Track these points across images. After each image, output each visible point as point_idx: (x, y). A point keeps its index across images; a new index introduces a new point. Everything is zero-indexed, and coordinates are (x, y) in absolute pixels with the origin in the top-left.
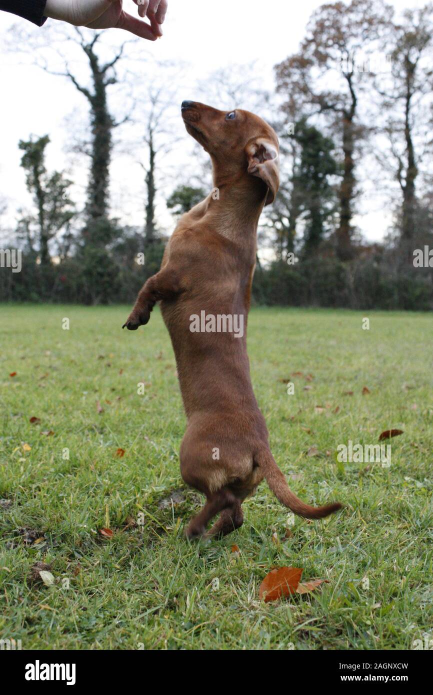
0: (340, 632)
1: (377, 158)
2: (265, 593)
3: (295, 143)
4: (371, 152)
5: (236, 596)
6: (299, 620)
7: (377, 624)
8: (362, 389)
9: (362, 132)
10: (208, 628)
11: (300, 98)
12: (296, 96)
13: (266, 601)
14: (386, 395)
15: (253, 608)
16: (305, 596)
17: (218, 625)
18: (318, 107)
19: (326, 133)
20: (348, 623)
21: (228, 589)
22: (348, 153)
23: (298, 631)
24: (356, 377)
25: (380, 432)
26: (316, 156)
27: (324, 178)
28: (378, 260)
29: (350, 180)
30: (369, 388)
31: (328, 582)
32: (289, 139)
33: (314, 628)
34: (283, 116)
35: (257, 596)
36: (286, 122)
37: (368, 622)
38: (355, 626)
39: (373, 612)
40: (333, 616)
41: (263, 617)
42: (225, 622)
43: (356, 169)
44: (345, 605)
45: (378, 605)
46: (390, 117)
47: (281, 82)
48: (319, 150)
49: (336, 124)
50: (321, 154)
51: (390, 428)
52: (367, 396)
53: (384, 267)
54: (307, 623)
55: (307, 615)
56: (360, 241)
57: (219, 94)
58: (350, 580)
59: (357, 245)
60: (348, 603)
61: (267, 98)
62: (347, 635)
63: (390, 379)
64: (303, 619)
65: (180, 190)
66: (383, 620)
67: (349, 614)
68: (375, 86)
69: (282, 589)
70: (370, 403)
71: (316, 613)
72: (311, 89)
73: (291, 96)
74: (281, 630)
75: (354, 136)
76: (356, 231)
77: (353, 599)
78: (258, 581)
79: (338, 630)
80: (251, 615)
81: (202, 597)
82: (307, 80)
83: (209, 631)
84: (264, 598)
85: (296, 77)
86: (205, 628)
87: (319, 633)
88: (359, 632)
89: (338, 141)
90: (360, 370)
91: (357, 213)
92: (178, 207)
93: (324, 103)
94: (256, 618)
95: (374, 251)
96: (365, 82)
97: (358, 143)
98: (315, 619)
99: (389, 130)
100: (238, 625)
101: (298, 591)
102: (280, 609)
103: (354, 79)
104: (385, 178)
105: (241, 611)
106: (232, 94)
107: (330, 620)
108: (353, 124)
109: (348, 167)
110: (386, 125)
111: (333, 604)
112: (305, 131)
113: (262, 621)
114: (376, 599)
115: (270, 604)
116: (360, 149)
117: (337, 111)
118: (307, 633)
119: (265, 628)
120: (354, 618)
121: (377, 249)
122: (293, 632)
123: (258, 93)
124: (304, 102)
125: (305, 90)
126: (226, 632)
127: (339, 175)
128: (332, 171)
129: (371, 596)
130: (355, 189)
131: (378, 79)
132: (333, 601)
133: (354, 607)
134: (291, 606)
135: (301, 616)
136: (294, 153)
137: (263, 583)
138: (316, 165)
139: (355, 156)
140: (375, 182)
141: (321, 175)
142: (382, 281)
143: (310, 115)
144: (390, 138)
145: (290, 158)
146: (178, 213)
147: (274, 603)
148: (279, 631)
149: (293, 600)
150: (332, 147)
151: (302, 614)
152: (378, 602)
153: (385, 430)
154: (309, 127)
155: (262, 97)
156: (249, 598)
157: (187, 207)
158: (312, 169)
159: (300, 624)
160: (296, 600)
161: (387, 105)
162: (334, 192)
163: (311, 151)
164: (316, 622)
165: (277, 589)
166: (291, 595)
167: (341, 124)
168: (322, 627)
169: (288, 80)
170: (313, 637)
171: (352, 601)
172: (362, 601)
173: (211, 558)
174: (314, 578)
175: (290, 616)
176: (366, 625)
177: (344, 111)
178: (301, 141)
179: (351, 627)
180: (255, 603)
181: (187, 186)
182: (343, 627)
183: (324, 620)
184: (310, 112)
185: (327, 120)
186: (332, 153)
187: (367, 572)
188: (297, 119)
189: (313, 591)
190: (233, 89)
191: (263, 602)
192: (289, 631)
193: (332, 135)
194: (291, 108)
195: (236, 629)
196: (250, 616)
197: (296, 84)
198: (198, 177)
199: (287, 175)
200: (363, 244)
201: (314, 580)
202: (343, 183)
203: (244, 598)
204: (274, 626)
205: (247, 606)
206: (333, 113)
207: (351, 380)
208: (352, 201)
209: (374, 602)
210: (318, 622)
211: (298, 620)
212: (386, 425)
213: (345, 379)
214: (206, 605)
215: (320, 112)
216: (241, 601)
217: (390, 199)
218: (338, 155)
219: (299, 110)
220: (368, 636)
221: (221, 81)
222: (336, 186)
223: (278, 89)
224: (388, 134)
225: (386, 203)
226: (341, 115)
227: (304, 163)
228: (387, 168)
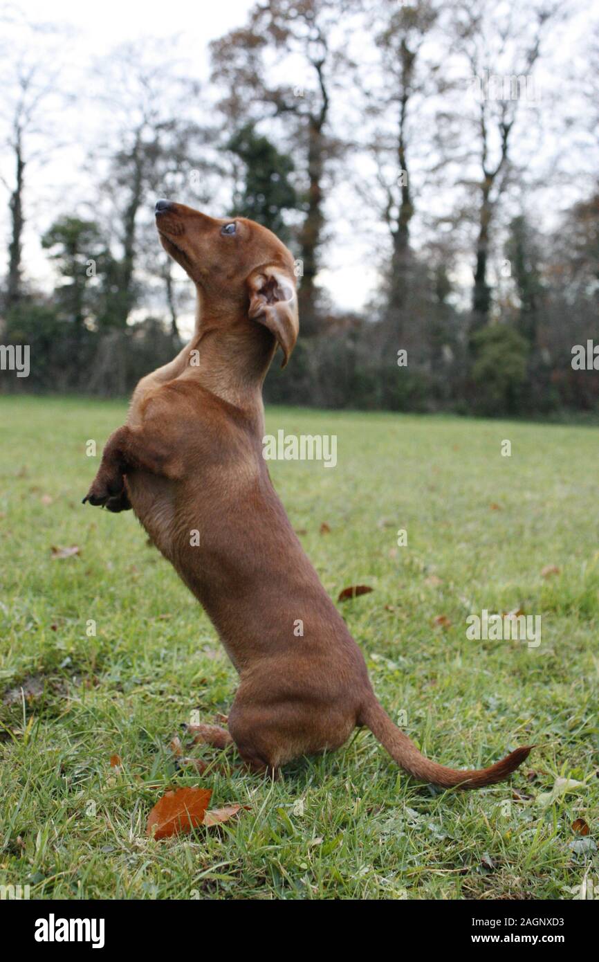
0: (262, 881)
1: (357, 188)
2: (155, 827)
3: (237, 159)
4: (347, 178)
5: (112, 832)
6: (203, 865)
7: (316, 868)
8: (319, 526)
9: (336, 149)
10: (66, 880)
11: (246, 93)
12: (240, 90)
13: (157, 838)
14: (354, 536)
15: (136, 849)
16: (212, 829)
17: (80, 876)
18: (272, 108)
19: (282, 147)
20: (274, 867)
21: (102, 821)
22: (315, 177)
23: (200, 880)
24: (312, 509)
25: (341, 588)
26: (266, 181)
27: (277, 214)
28: (354, 337)
29: (316, 218)
30: (330, 525)
31: (250, 809)
32: (229, 154)
33: (225, 877)
34: (219, 119)
35: (145, 831)
36: (224, 128)
37: (304, 866)
38: (285, 872)
39: (311, 851)
40: (252, 859)
41: (149, 862)
42: (91, 870)
43: (324, 201)
44: (272, 842)
45: (319, 841)
46: (377, 129)
47: (218, 67)
48: (272, 172)
49: (297, 135)
50: (275, 178)
51: (356, 583)
52: (327, 537)
53: (361, 348)
54: (213, 868)
55: (215, 858)
56: (329, 309)
57: (124, 80)
58: (281, 805)
59: (323, 314)
60: (277, 839)
61: (196, 90)
62: (272, 885)
63: (362, 511)
64: (209, 864)
65: (62, 224)
66: (324, 862)
67: (276, 855)
68: (357, 81)
69: (180, 820)
70: (330, 547)
71: (228, 854)
72: (263, 80)
73: (233, 88)
74: (175, 881)
75: (324, 154)
76: (323, 294)
77: (284, 833)
78: (146, 810)
79: (259, 879)
80: (134, 860)
81: (60, 836)
82: (257, 66)
83: (67, 885)
84: (154, 834)
85: (241, 60)
86: (62, 880)
87: (231, 884)
88: (290, 881)
89: (300, 159)
90: (318, 498)
91: (325, 267)
92: (59, 248)
93: (281, 103)
94: (139, 863)
95: (348, 323)
96: (344, 73)
97: (330, 164)
98: (225, 863)
99: (375, 148)
100: (111, 875)
101: (204, 822)
102: (175, 850)
103: (326, 69)
104: (366, 218)
105: (118, 854)
106: (144, 81)
107: (248, 863)
108: (323, 137)
109: (315, 197)
110: (371, 140)
111: (254, 841)
112: (252, 143)
113: (147, 868)
114: (317, 832)
115: (162, 843)
116: (332, 174)
117: (300, 115)
118: (214, 884)
119: (151, 879)
120: (282, 860)
121: (353, 323)
122: (193, 882)
123: (183, 81)
124: (253, 99)
125: (254, 81)
126: (92, 886)
127: (302, 210)
128: (290, 203)
129: (309, 827)
130: (326, 230)
131: (361, 71)
132: (254, 836)
133: (285, 843)
134: (192, 844)
135: (207, 859)
136: (235, 175)
137: (153, 812)
138: (267, 194)
139: (324, 183)
140: (353, 222)
141: (273, 209)
142: (359, 368)
143: (261, 119)
144: (376, 159)
145: (229, 182)
146: (58, 257)
147: (168, 842)
148: (173, 882)
149: (196, 837)
150: (291, 168)
151: (208, 856)
152: (320, 837)
153: (349, 586)
154: (259, 138)
155: (189, 88)
156: (131, 835)
157: (72, 248)
158: (262, 199)
159: (204, 870)
160: (200, 836)
161: (373, 111)
162: (292, 235)
163: (260, 172)
164: (227, 867)
165: (173, 821)
166: (193, 829)
167: (306, 136)
168: (236, 874)
169: (229, 65)
170: (222, 889)
171: (282, 835)
172: (297, 834)
173: (80, 776)
174: (230, 803)
175: (190, 860)
176: (300, 869)
177: (310, 116)
178: (246, 157)
179: (279, 873)
180: (140, 842)
181: (73, 217)
182: (267, 873)
183: (239, 864)
184: (260, 116)
185: (285, 128)
186: (291, 177)
187: (307, 794)
188: (242, 123)
189: (226, 823)
190: (146, 73)
191: (152, 840)
192: (187, 880)
193: (293, 150)
194: (232, 107)
195: (108, 880)
196: (131, 861)
197: (240, 72)
198: (89, 204)
199: (224, 207)
200: (333, 313)
201: (230, 806)
202: (307, 223)
203: (125, 834)
204: (165, 876)
205: (127, 844)
206: (294, 119)
207: (305, 512)
208: (319, 250)
209: (314, 835)
210: (231, 867)
211: (201, 865)
212: (350, 579)
213: (296, 512)
214: (66, 846)
215: (275, 115)
216: (118, 839)
217: (374, 249)
218: (299, 180)
219: (244, 110)
220: (302, 885)
221: (128, 60)
222: (294, 227)
223: (214, 77)
224: (373, 151)
225: (368, 255)
226: (305, 121)
227: (250, 190)
228: (373, 204)
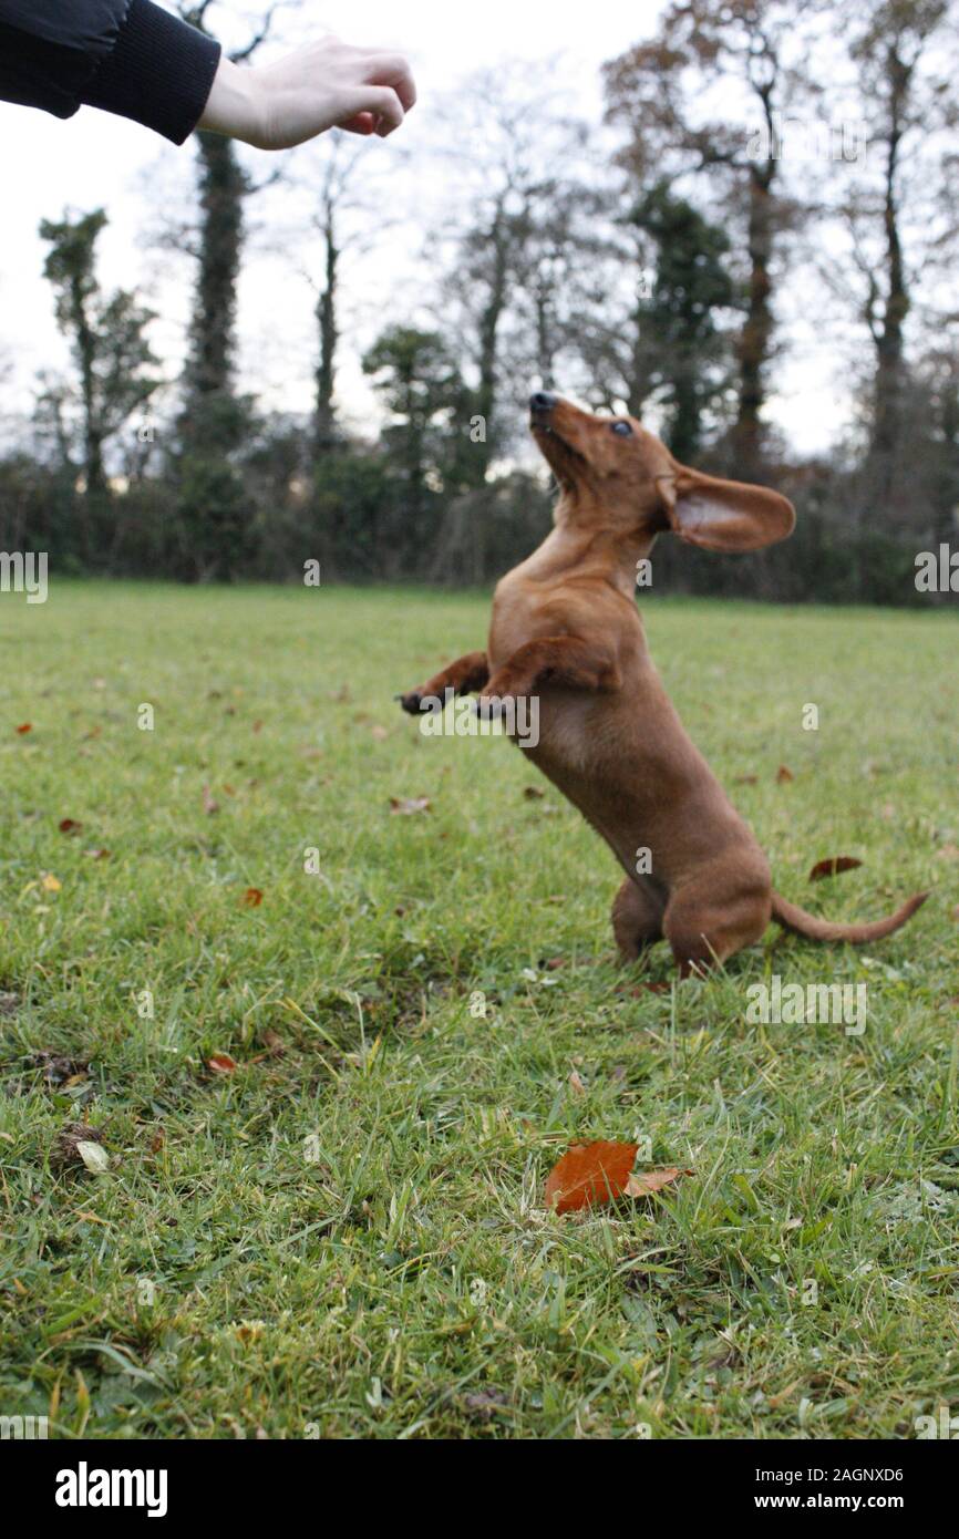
0: (714, 1278)
1: (822, 272)
2: (557, 1195)
3: (642, 235)
4: (809, 258)
5: (496, 1200)
6: (628, 1252)
7: (792, 1261)
8: (776, 772)
9: (791, 215)
10: (435, 1265)
11: (656, 137)
12: (649, 133)
13: (559, 1213)
14: (829, 786)
15: (531, 1225)
16: (640, 1201)
17: (455, 1259)
18: (696, 158)
19: (712, 217)
20: (732, 1258)
21: (479, 1185)
22: (760, 260)
23: (624, 1273)
24: (764, 747)
25: (812, 863)
26: (687, 266)
27: (705, 313)
28: (819, 495)
29: (761, 319)
30: (792, 770)
31: (693, 1175)
32: (632, 228)
33: (660, 1269)
34: (619, 177)
35: (541, 1201)
36: (625, 190)
37: (775, 1258)
38: (747, 1266)
39: (785, 1238)
40: (700, 1245)
41: (552, 1244)
42: (471, 1253)
43: (774, 295)
44: (727, 1222)
45: (796, 1223)
46: (853, 184)
47: (616, 100)
48: (696, 253)
49: (733, 197)
50: (701, 261)
51: (834, 853)
52: (788, 786)
53: (831, 512)
54: (644, 1256)
55: (646, 1242)
56: (781, 454)
57: (479, 124)
58: (738, 1171)
59: (774, 462)
60: (734, 1217)
61: (583, 135)
62: (729, 1284)
63: (836, 751)
64: (636, 1250)
65: (392, 336)
66: (806, 1254)
67: (733, 1241)
68: (822, 113)
69: (594, 1188)
70: (793, 801)
71: (664, 1237)
72: (683, 117)
73: (637, 131)
74: (589, 1272)
75: (773, 224)
76: (773, 431)
77: (744, 1210)
78: (541, 1171)
79: (710, 1274)
80: (527, 1239)
81: (422, 1203)
82: (673, 96)
83: (436, 1271)
84: (556, 1205)
85: (649, 91)
86: (428, 1264)
87: (670, 1279)
88: (755, 1278)
89: (737, 234)
90: (772, 731)
91: (775, 392)
92: (387, 373)
93: (710, 149)
94: (536, 1245)
95: (810, 476)
96: (801, 103)
97: (783, 239)
98: (662, 1249)
99: (850, 213)
100: (498, 1259)
101: (627, 1191)
102: (588, 1226)
103: (776, 97)
104: (838, 318)
105: (505, 1231)
106: (508, 126)
107: (695, 1251)
108: (772, 197)
109: (761, 289)
110: (844, 200)
111: (702, 1219)
112: (667, 210)
113: (549, 1253)
114: (792, 1211)
115: (568, 1219)
116: (785, 253)
117: (736, 167)
118: (644, 1279)
119: (555, 1267)
120: (744, 1249)
121: (817, 475)
122: (615, 1275)
123: (564, 123)
124: (666, 146)
125: (668, 119)
126: (473, 1274)
127: (739, 308)
128: (723, 299)
129: (781, 1204)
130: (775, 339)
131: (829, 97)
132: (700, 1213)
133: (746, 1225)
134: (613, 1222)
135: (633, 1243)
136: (640, 261)
137: (554, 1174)
138: (689, 285)
139: (773, 267)
140: (817, 324)
141: (698, 308)
142: (827, 542)
143: (678, 176)
144: (851, 229)
145: (632, 269)
146: (386, 385)
147: (577, 1216)
148: (585, 1273)
149: (617, 1209)
150: (725, 246)
151: (635, 1239)
152: (798, 1217)
153: (823, 858)
154: (676, 203)
155: (571, 134)
156: (523, 1206)
157: (406, 372)
158: (681, 293)
159: (630, 1259)
160: (623, 1210)
162: (727, 345)
163: (678, 254)
164: (663, 1255)
165: (582, 1187)
166: (612, 1200)
167: (746, 197)
168: (677, 1266)
169: (632, 97)
170: (657, 1286)
171: (741, 1214)
172: (763, 1213)
173: (445, 1120)
174: (662, 1165)
175: (610, 1243)
176: (770, 1263)
177: (752, 167)
178: (656, 231)
179: (739, 1267)
180: (536, 1216)
181: (408, 327)
182: (721, 1266)
183: (681, 1252)
184: (678, 170)
185: (715, 188)
186: (725, 260)
187: (776, 1155)
188: (650, 183)
189: (661, 1193)
190: (511, 114)
191: (553, 1214)
192: (606, 1272)
193: (726, 219)
194: (635, 159)
195: (494, 1267)
196: (525, 1242)
197: (648, 105)
198: (430, 308)
199: (625, 306)
200: (787, 459)
201: (663, 1169)
202: (747, 326)
203: (514, 1204)
204: (576, 1264)
205: (519, 1220)
206: (728, 173)
207: (753, 751)
208: (766, 366)
209: (788, 1215)
210: (669, 1256)
211: (626, 1252)
212: (825, 849)
213: (739, 750)
214: (431, 1217)
215: (699, 169)
216: (505, 1211)
217: (847, 363)
218: (736, 264)
219: (653, 162)
220: (773, 1286)
221: (484, 96)
222: (730, 332)
223: (609, 116)
224: (847, 219)
225: (838, 373)
226: (745, 176)
227: (663, 282)
228: (847, 296)
